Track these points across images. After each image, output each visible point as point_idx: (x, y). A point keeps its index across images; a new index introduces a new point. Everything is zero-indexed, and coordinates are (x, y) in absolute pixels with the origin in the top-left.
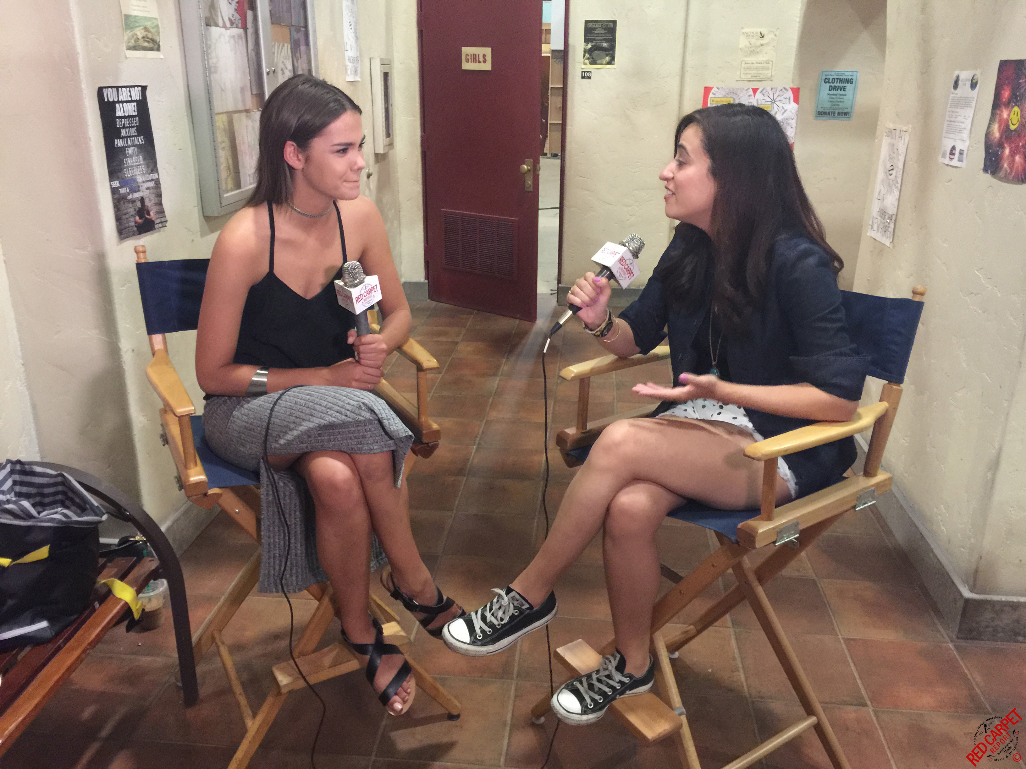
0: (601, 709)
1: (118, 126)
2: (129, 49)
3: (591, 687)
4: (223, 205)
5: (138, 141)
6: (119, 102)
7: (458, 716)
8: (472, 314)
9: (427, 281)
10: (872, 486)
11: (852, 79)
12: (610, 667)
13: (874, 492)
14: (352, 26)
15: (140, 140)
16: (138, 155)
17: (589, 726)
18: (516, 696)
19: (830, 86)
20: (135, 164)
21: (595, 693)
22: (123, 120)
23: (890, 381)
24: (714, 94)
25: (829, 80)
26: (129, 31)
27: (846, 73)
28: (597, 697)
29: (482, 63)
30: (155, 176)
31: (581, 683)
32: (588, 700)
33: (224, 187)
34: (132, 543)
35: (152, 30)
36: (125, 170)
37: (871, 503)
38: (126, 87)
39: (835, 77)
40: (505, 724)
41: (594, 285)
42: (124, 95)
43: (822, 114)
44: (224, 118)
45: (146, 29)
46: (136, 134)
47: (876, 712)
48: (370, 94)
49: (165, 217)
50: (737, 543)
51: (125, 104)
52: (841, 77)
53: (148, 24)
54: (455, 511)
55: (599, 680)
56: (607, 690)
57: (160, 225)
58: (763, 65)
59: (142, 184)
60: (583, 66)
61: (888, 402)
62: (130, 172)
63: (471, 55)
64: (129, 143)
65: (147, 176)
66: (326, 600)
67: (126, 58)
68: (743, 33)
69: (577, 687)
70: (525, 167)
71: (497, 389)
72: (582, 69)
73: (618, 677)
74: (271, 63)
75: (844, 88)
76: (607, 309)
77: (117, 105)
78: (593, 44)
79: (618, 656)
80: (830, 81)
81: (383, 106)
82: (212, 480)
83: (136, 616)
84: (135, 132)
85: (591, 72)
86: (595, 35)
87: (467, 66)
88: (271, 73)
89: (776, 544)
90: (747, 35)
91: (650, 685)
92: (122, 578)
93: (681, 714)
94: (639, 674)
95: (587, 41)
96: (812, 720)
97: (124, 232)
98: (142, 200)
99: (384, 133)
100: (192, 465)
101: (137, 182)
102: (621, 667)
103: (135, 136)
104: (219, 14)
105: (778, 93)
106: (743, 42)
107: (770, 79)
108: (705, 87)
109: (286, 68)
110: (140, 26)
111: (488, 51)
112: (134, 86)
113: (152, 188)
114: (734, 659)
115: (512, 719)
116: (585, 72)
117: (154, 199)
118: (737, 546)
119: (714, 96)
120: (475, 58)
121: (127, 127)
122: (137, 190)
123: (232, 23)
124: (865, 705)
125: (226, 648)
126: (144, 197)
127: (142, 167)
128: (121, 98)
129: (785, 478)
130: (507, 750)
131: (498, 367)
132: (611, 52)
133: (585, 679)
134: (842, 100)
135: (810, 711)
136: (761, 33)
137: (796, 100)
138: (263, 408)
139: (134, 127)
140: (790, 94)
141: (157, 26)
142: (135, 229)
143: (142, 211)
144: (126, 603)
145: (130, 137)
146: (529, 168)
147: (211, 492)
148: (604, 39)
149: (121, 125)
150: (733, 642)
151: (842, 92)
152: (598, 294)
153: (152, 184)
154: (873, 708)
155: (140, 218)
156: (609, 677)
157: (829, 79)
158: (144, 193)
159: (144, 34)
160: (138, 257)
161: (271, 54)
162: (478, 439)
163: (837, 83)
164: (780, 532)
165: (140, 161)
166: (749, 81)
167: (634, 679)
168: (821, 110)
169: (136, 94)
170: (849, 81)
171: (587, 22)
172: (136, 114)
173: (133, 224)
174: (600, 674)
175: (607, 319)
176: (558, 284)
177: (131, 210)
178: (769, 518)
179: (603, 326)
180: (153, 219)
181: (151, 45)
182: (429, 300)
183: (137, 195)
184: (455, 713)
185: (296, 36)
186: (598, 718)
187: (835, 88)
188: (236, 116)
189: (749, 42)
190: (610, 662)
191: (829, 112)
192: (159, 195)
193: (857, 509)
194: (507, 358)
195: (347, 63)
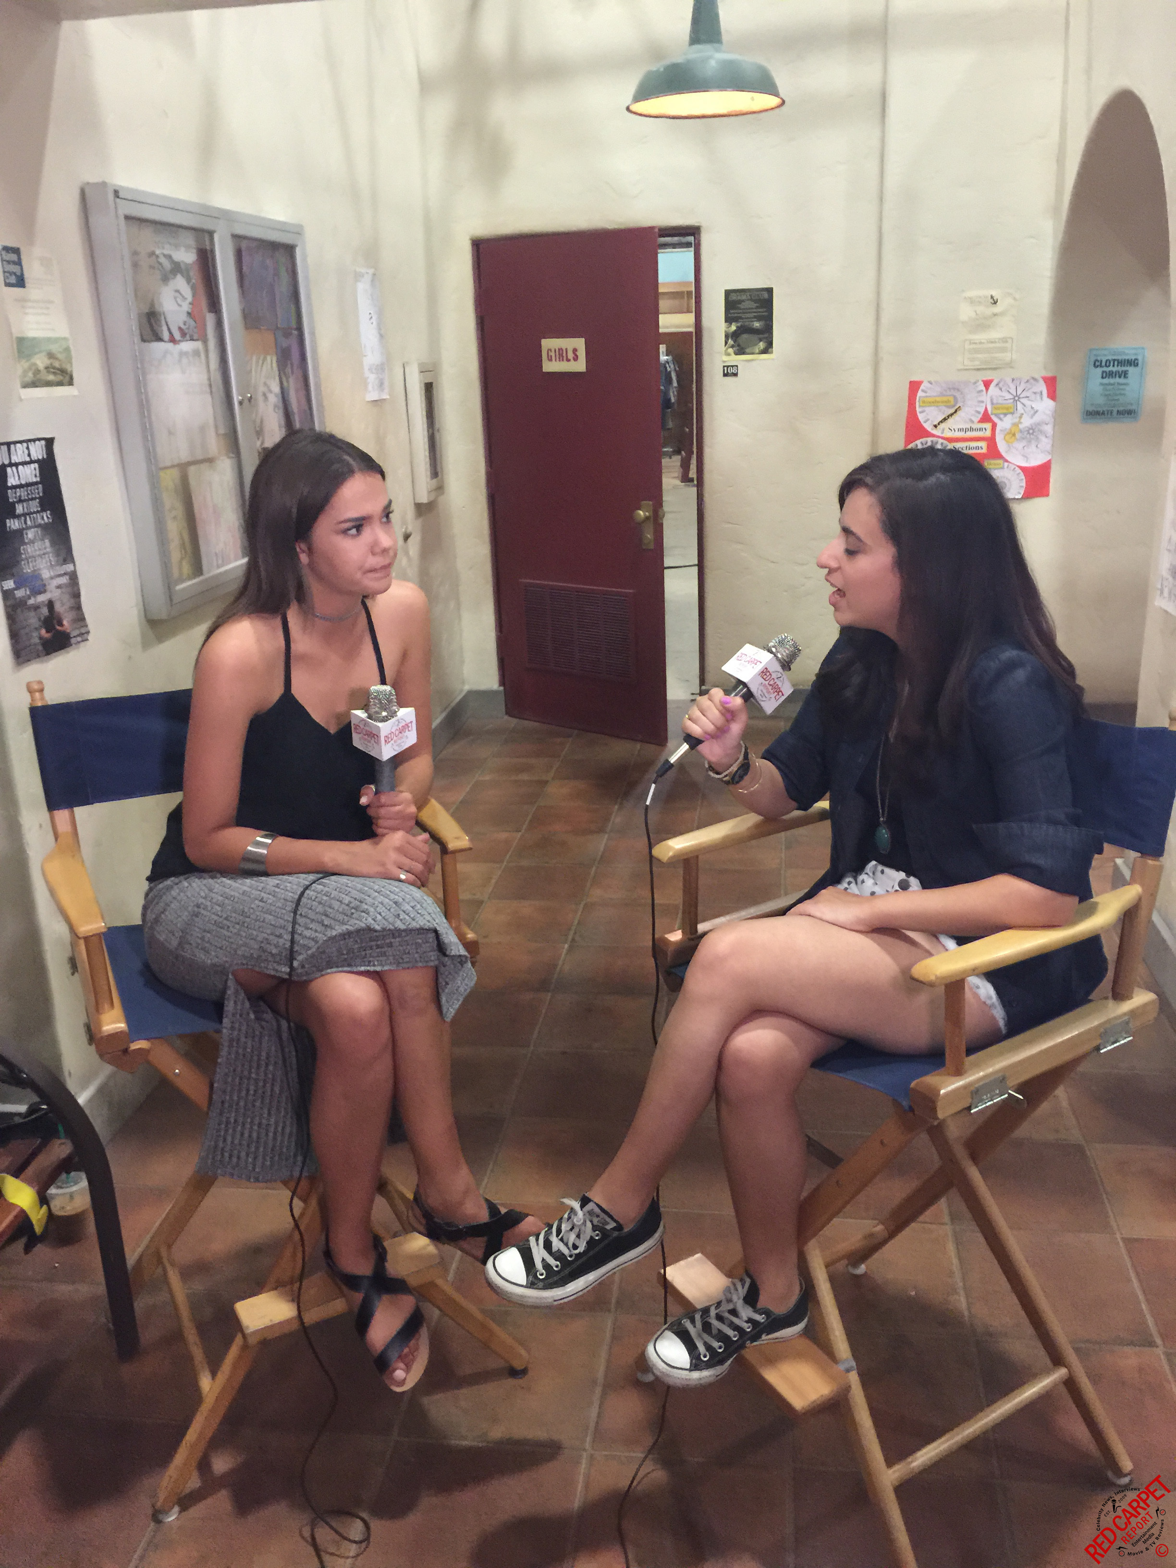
0: (721, 1362)
1: (11, 500)
2: (25, 386)
3: (707, 1327)
4: (175, 601)
5: (43, 518)
6: (11, 465)
7: (524, 1372)
8: (569, 736)
9: (502, 688)
10: (1125, 1014)
11: (1136, 359)
12: (735, 1298)
13: (1127, 1023)
14: (374, 320)
15: (46, 517)
16: (43, 540)
17: (702, 1389)
18: (614, 1338)
19: (1103, 372)
20: (38, 553)
21: (713, 1337)
22: (18, 490)
23: (1144, 853)
24: (923, 391)
25: (1101, 364)
26: (24, 361)
27: (1127, 351)
28: (716, 1344)
29: (572, 361)
30: (69, 567)
31: (693, 1321)
32: (702, 1349)
33: (176, 573)
34: (43, 1112)
35: (60, 356)
36: (23, 562)
37: (1125, 1041)
38: (21, 442)
39: (1110, 358)
40: (594, 1382)
41: (721, 708)
42: (19, 454)
43: (1094, 414)
44: (175, 473)
45: (51, 355)
46: (39, 509)
47: (1168, 1355)
48: (405, 417)
49: (87, 626)
50: (911, 1109)
51: (20, 467)
52: (1120, 358)
53: (54, 348)
54: (532, 1048)
55: (719, 1318)
56: (731, 1333)
57: (79, 639)
58: (998, 345)
59: (50, 581)
60: (725, 358)
61: (1142, 885)
62: (31, 565)
63: (555, 351)
64: (29, 523)
65: (58, 568)
66: (314, 1202)
67: (21, 400)
68: (965, 298)
69: (686, 1328)
70: (641, 512)
71: (603, 853)
72: (724, 362)
73: (746, 1313)
74: (245, 386)
75: (1125, 374)
76: (742, 742)
77: (9, 470)
78: (739, 324)
79: (748, 1281)
80: (1103, 364)
81: (426, 433)
82: (136, 1028)
83: (38, 1229)
84: (37, 506)
85: (737, 366)
86: (741, 311)
87: (550, 366)
88: (246, 402)
89: (972, 1111)
90: (972, 301)
91: (801, 1326)
92: (17, 1172)
93: (848, 1371)
94: (781, 1309)
95: (729, 320)
96: (1062, 1372)
97: (23, 653)
98: (50, 604)
99: (429, 473)
100: (106, 1006)
101: (42, 580)
102: (751, 1299)
103: (38, 512)
104: (163, 323)
105: (1023, 386)
106: (966, 312)
107: (1010, 365)
108: (911, 382)
109: (271, 391)
110: (40, 352)
111: (580, 344)
112: (34, 440)
113: (66, 585)
114: (951, 1274)
115: (606, 1376)
116: (728, 367)
117: (68, 602)
118: (911, 1115)
119: (924, 394)
120: (561, 355)
121: (25, 501)
122: (42, 590)
123: (183, 334)
124: (1151, 1344)
125: (177, 1271)
126: (54, 600)
127: (49, 557)
128: (15, 459)
129: (989, 1002)
130: (597, 1423)
131: (607, 819)
132: (766, 335)
133: (699, 1316)
134: (1122, 392)
135: (1057, 1360)
136: (992, 297)
137: (1052, 395)
138: (250, 897)
139: (35, 499)
140: (1042, 387)
141: (67, 350)
142: (40, 648)
143: (51, 621)
144: (23, 1211)
145: (30, 514)
146: (647, 514)
147: (135, 1046)
148: (755, 317)
149: (16, 498)
150: (951, 1247)
151: (1122, 380)
152: (727, 721)
153: (64, 580)
154: (1165, 1350)
155: (47, 632)
156: (734, 1312)
157: (1101, 361)
158: (52, 593)
159: (47, 362)
160: (32, 697)
161: (246, 374)
162: (572, 933)
163: (1113, 366)
164: (976, 1092)
165: (45, 548)
166: (978, 369)
167: (773, 1317)
168: (1091, 409)
169: (38, 451)
170: (1134, 363)
171: (728, 293)
172: (38, 479)
173: (37, 640)
174: (721, 1309)
175: (741, 758)
176: (700, 686)
177: (33, 620)
178: (959, 1072)
179: (734, 768)
180: (68, 631)
181: (59, 378)
182: (506, 717)
183: (42, 598)
184: (518, 1365)
185: (285, 343)
186: (717, 1376)
187: (1111, 374)
188: (192, 470)
189: (976, 312)
190: (736, 1290)
191: (1103, 411)
192: (77, 595)
193: (1102, 1051)
194: (621, 804)
195: (367, 373)
